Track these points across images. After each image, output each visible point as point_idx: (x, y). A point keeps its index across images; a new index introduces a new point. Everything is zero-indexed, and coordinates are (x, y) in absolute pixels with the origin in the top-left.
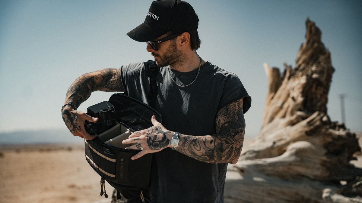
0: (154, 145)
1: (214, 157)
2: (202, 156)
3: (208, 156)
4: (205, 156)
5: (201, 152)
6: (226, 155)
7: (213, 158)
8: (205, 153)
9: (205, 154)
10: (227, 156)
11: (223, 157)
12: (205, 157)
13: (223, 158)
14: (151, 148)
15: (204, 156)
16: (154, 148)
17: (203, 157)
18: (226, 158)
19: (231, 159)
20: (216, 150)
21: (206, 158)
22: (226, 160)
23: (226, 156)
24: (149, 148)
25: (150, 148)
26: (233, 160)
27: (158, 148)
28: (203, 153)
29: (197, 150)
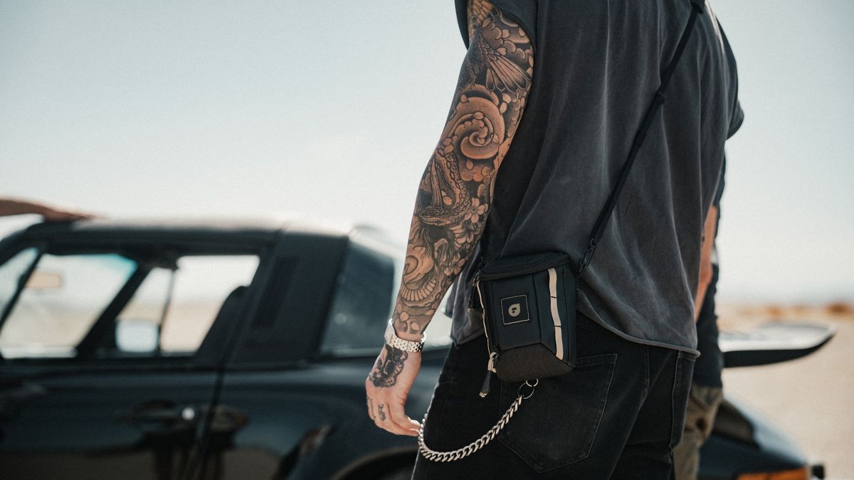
0: (386, 373)
1: (441, 224)
2: (433, 256)
3: (436, 240)
4: (433, 247)
5: (422, 257)
6: (442, 192)
7: (441, 228)
8: (424, 248)
9: (427, 247)
10: (444, 191)
11: (443, 202)
12: (436, 249)
13: (448, 202)
14: (388, 384)
15: (433, 251)
16: (393, 379)
17: (436, 254)
18: (448, 195)
19: (456, 183)
20: (423, 215)
21: (441, 247)
22: (455, 194)
23: (444, 194)
24: (387, 388)
25: (387, 386)
26: (460, 179)
27: (397, 368)
28: (425, 253)
29: (416, 267)
